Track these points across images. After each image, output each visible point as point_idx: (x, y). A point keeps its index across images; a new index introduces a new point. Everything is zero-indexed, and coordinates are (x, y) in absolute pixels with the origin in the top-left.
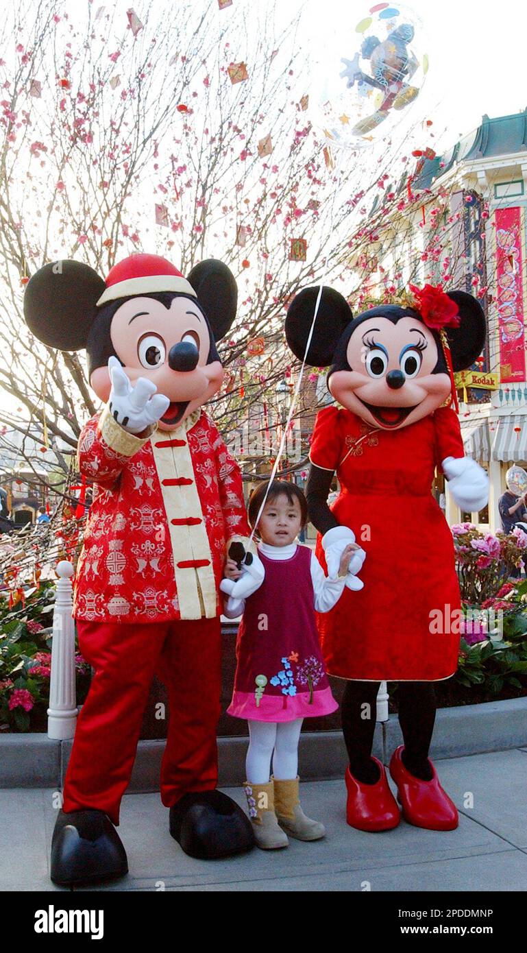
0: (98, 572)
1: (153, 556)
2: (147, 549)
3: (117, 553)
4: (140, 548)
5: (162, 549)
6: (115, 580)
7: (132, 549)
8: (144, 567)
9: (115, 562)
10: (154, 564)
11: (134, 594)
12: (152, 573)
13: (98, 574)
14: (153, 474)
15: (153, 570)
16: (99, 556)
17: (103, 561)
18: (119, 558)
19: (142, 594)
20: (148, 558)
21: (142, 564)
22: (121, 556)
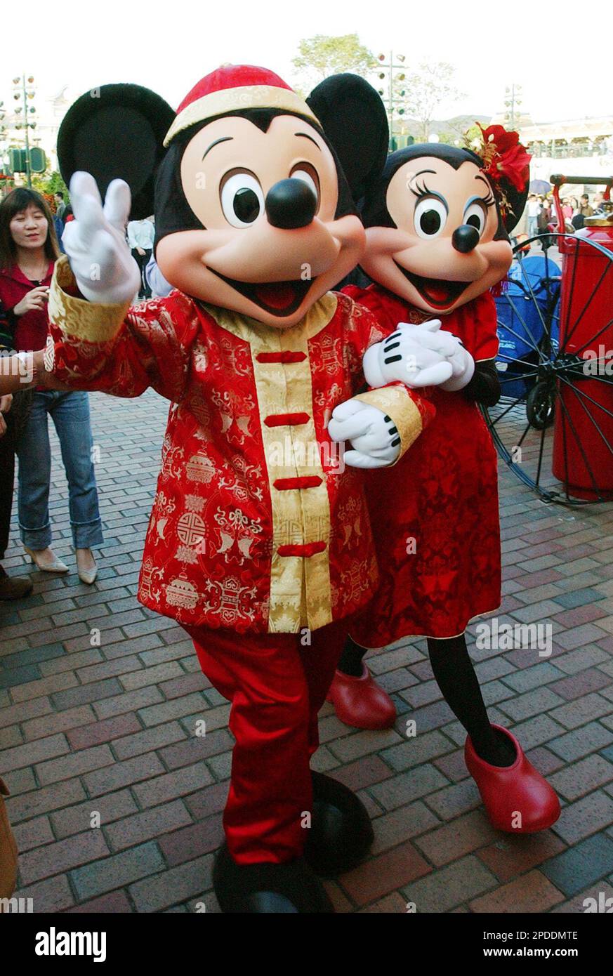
0: (164, 535)
1: (243, 533)
2: (236, 522)
3: (195, 515)
4: (227, 517)
5: (258, 529)
6: (184, 555)
7: (216, 516)
8: (229, 547)
9: (190, 529)
10: (245, 546)
11: (208, 582)
12: (240, 560)
13: (163, 538)
14: (250, 408)
15: (240, 555)
16: (170, 511)
17: (173, 522)
18: (196, 524)
19: (220, 584)
20: (236, 535)
21: (227, 542)
22: (199, 522)
